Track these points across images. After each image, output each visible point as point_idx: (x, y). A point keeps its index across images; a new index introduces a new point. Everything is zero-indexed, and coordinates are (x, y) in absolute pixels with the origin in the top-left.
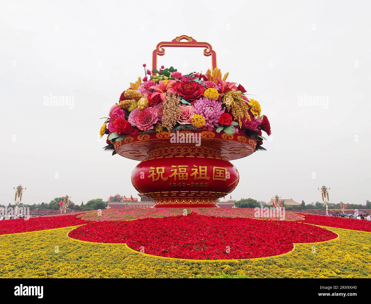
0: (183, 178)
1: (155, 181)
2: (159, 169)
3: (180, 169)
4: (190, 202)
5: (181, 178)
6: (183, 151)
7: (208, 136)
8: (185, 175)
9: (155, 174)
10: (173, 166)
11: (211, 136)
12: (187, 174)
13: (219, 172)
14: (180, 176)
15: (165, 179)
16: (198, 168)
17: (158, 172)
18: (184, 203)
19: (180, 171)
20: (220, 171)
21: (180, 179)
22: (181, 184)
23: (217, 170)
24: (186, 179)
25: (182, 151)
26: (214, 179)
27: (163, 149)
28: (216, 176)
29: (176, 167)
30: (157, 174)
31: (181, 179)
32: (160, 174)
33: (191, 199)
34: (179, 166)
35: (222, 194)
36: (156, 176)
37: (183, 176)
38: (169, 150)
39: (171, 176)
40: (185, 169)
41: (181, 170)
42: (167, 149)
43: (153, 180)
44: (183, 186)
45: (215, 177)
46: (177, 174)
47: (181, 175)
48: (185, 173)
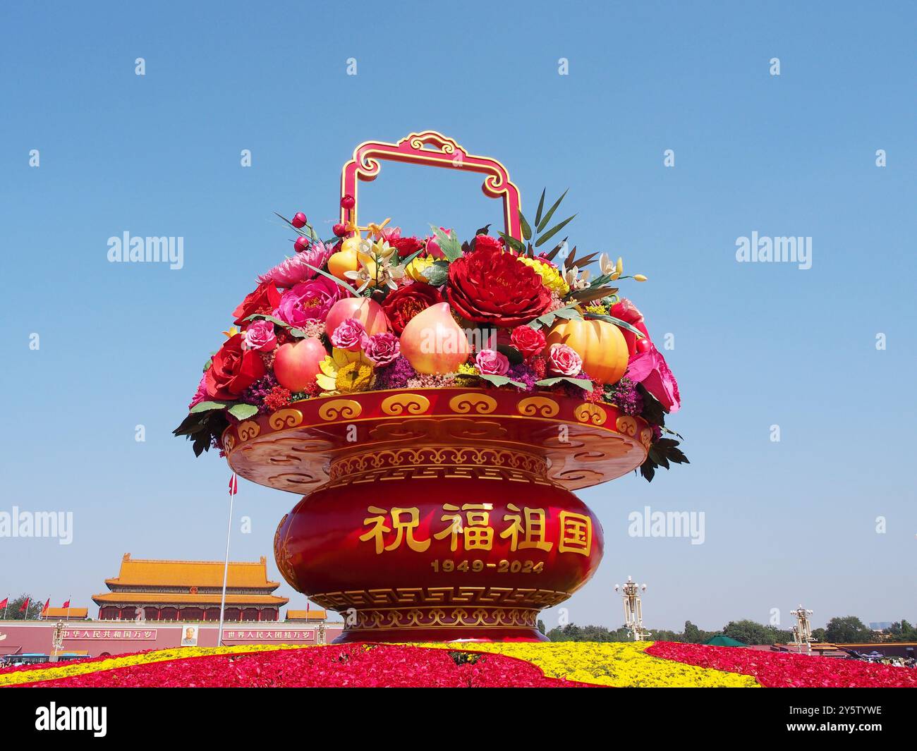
0: (478, 546)
1: (384, 550)
2: (400, 515)
3: (470, 515)
4: (497, 622)
5: (473, 542)
6: (462, 460)
7: (538, 413)
8: (484, 534)
9: (388, 530)
10: (447, 507)
11: (547, 412)
12: (490, 531)
13: (573, 527)
14: (468, 539)
15: (421, 546)
16: (522, 514)
17: (397, 523)
18: (460, 624)
19: (471, 522)
20: (578, 524)
21: (468, 547)
22: (470, 564)
23: (570, 522)
24: (488, 547)
25: (459, 461)
26: (562, 549)
27: (396, 452)
28: (568, 540)
29: (456, 508)
30: (395, 531)
31: (474, 547)
32: (405, 529)
33: (480, 612)
34: (466, 507)
35: (557, 596)
36: (389, 537)
37: (478, 538)
38: (416, 455)
39: (440, 536)
40: (486, 515)
41: (475, 518)
42: (411, 454)
43: (379, 549)
44: (474, 570)
45: (566, 545)
46: (461, 531)
47: (473, 534)
48: (484, 530)
